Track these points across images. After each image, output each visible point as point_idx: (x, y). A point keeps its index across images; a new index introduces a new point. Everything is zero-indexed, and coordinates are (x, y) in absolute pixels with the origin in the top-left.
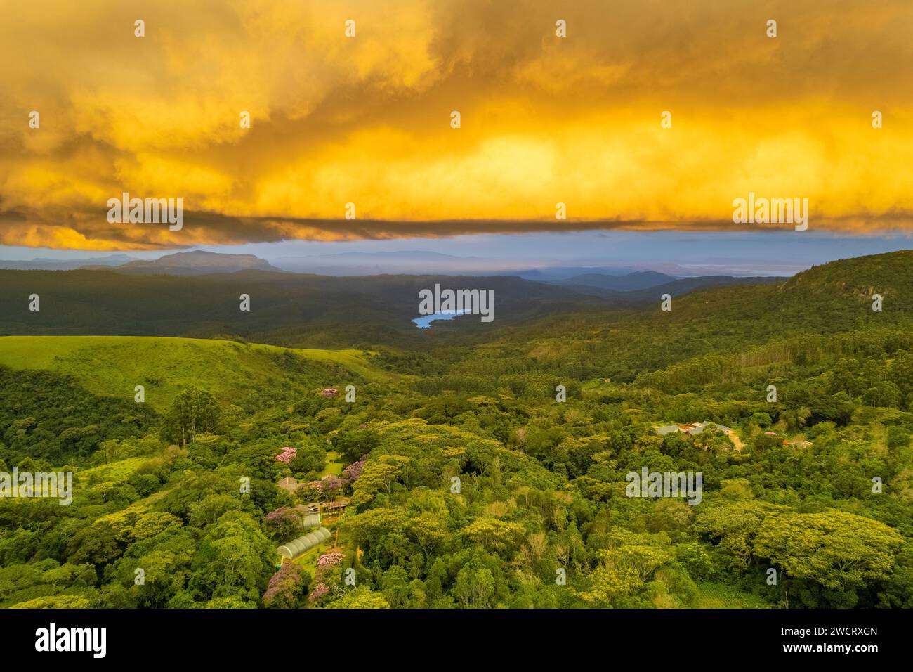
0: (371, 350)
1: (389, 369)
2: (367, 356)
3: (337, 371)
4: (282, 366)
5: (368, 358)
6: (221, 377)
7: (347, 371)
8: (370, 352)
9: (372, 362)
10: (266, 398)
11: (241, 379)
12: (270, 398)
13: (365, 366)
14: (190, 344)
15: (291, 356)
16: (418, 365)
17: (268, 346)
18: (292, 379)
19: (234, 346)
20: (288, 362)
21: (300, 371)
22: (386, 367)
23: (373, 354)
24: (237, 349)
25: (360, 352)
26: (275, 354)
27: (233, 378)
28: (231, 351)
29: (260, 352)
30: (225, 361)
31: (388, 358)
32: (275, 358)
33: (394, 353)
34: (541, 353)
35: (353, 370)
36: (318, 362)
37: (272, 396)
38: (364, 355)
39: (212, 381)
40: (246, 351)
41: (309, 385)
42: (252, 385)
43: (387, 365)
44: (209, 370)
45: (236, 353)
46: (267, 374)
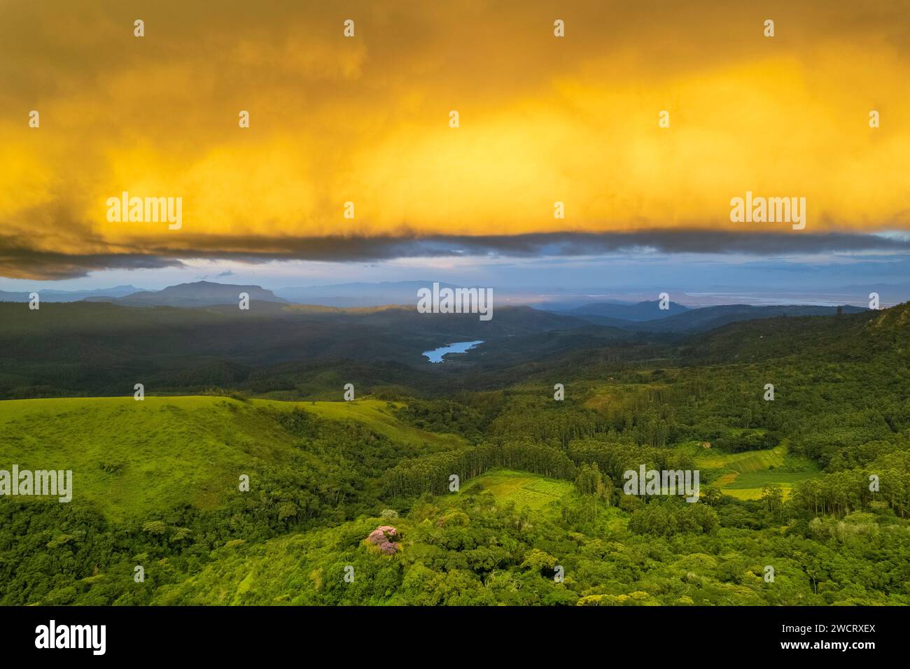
0: (396, 400)
1: (421, 426)
2: (392, 409)
3: (359, 433)
4: (291, 429)
5: (393, 412)
6: (209, 454)
7: (372, 433)
8: (395, 404)
9: (399, 417)
10: (270, 485)
11: (236, 457)
12: (275, 484)
13: (393, 424)
14: (169, 407)
15: (301, 415)
16: (454, 419)
17: (273, 402)
18: (304, 448)
19: (230, 404)
20: (299, 424)
21: (314, 435)
22: (417, 424)
23: (399, 405)
24: (233, 409)
25: (383, 404)
26: (282, 414)
27: (227, 455)
28: (226, 414)
29: (262, 411)
30: (216, 429)
31: (417, 412)
32: (283, 418)
33: (424, 405)
34: (600, 403)
35: (379, 431)
36: (336, 423)
37: (278, 481)
38: (388, 408)
39: (196, 463)
40: (245, 412)
41: (326, 457)
42: (251, 464)
43: (417, 421)
44: (192, 445)
45: (231, 415)
46: (272, 444)
